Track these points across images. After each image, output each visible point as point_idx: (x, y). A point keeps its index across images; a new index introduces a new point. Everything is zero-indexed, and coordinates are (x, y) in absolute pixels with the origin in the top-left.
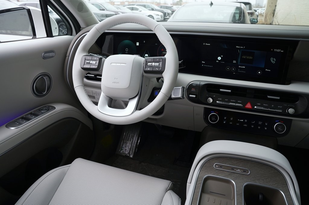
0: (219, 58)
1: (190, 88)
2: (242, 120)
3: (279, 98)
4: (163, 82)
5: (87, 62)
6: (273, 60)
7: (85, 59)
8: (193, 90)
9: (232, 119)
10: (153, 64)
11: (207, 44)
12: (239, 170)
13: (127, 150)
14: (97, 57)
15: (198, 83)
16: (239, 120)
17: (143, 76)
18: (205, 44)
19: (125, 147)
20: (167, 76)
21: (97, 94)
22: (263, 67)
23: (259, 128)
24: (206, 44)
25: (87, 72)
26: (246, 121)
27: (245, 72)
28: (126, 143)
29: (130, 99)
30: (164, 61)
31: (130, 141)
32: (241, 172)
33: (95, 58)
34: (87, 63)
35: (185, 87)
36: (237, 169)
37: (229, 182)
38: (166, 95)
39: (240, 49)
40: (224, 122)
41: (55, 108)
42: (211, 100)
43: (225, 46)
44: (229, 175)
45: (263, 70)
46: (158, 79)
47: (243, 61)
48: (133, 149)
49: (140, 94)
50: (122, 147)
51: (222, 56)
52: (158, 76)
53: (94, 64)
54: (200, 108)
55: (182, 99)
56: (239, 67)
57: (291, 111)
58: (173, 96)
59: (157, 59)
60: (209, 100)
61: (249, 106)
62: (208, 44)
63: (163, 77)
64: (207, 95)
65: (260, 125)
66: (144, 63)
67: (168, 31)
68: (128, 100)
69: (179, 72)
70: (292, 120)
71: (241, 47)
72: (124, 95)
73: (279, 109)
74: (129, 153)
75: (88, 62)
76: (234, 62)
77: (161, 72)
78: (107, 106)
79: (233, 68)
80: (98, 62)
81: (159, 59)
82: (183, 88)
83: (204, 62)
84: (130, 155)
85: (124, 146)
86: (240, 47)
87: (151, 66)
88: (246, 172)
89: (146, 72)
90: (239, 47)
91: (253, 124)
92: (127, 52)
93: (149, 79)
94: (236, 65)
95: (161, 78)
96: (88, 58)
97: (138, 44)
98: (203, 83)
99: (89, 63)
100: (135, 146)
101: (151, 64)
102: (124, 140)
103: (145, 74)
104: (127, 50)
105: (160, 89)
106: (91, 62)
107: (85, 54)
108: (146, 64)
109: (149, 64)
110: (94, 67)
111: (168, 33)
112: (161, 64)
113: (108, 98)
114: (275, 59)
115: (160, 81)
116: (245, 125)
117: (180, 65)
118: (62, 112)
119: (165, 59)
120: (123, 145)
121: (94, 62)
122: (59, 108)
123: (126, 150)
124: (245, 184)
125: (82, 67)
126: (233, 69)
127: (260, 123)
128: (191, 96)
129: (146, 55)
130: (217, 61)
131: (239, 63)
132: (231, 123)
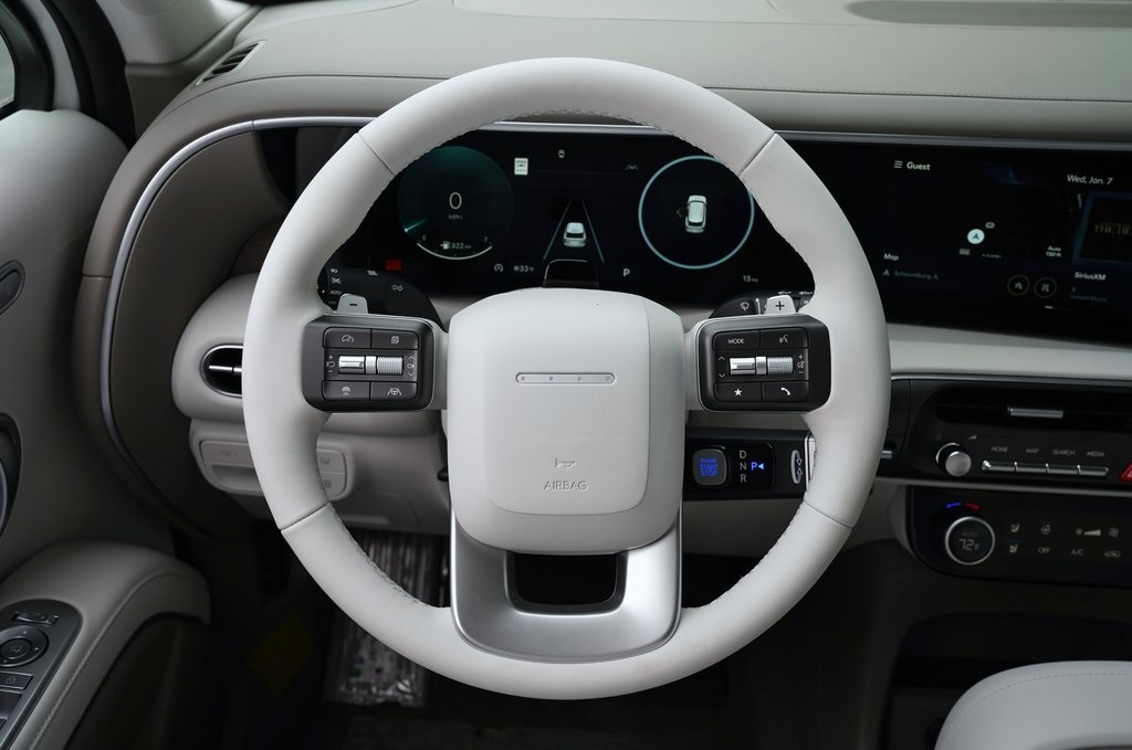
0: (976, 236)
2: (1098, 533)
7: (326, 348)
9: (1046, 530)
11: (916, 163)
15: (902, 386)
16: (1079, 532)
18: (904, 165)
24: (912, 165)
26: (1114, 532)
27: (1103, 300)
33: (395, 340)
39: (1086, 188)
40: (1014, 550)
43: (1011, 175)
47: (1101, 248)
56: (1077, 275)
59: (780, 334)
62: (920, 167)
64: (938, 438)
71: (1093, 181)
76: (1053, 252)
79: (1047, 282)
81: (792, 334)
83: (896, 258)
86: (1088, 180)
87: (751, 378)
90: (1083, 180)
92: (454, 212)
94: (1063, 268)
104: (456, 204)
108: (721, 366)
110: (395, 392)
112: (804, 364)
116: (1114, 553)
126: (1046, 288)
129: (574, 228)
130: (965, 252)
131: (1076, 259)
132: (1045, 550)
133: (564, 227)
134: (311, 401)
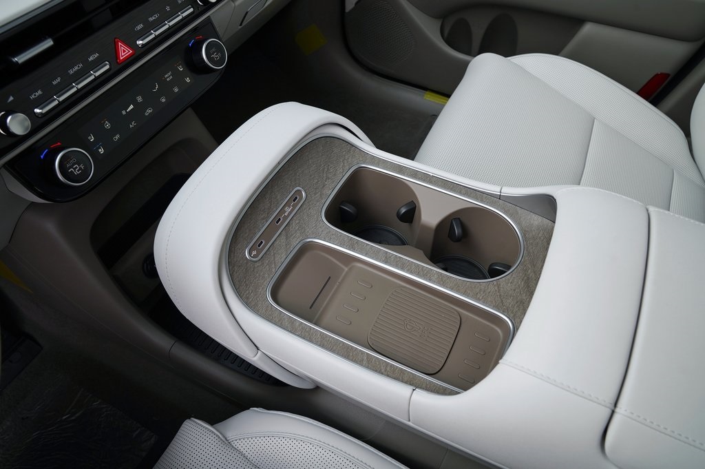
2: (132, 107)
9: (108, 125)
12: (288, 210)
16: (124, 113)
26: (139, 99)
32: (294, 207)
36: (282, 211)
44: (287, 239)
70: (209, 19)
88: (296, 198)
116: (149, 111)
124: (323, 216)
127: (168, 77)
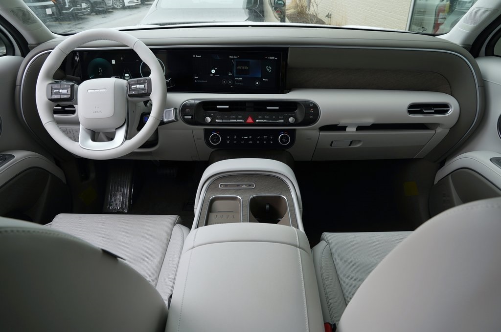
0: (213, 71)
1: (185, 109)
3: (278, 108)
4: (152, 105)
5: (55, 91)
6: (269, 69)
7: (52, 88)
8: (188, 110)
9: (235, 137)
10: (138, 86)
12: (244, 186)
13: (118, 204)
14: (67, 84)
15: (193, 102)
17: (128, 101)
18: (195, 56)
19: (115, 200)
20: (156, 98)
21: (68, 132)
22: (260, 76)
23: (265, 142)
24: (197, 56)
25: (57, 104)
26: (250, 137)
27: (242, 84)
28: (116, 195)
29: (117, 129)
30: (149, 81)
31: (120, 192)
32: (247, 187)
33: (66, 86)
34: (56, 93)
35: (178, 108)
36: (242, 184)
37: (235, 199)
38: (156, 119)
39: (234, 59)
40: (228, 142)
41: (14, 157)
42: (209, 119)
43: (218, 57)
44: (235, 192)
45: (260, 80)
46: (146, 103)
47: (239, 72)
48: (126, 202)
49: (127, 122)
50: (110, 202)
51: (216, 69)
52: (145, 99)
53: (65, 92)
54: (199, 130)
55: (175, 121)
56: (236, 79)
57: (291, 120)
58: (165, 120)
59: (142, 80)
60: (207, 120)
61: (250, 120)
62: (199, 56)
63: (151, 100)
64: (205, 115)
65: (265, 140)
66: (127, 86)
67: (147, 45)
68: (115, 131)
69: (168, 92)
70: (295, 129)
71: (235, 57)
72: (109, 125)
73: (281, 119)
74: (122, 208)
75: (57, 91)
76: (230, 74)
77: (148, 94)
78: (90, 140)
80: (69, 90)
81: (144, 80)
82: (176, 109)
83: (196, 78)
84: (123, 210)
85: (113, 200)
87: (136, 89)
88: (251, 186)
89: (131, 96)
90: (233, 57)
91: (258, 140)
92: (100, 73)
93: (135, 104)
94: (232, 77)
95: (149, 101)
96: (56, 86)
97: (114, 62)
98: (197, 102)
99: (58, 93)
100: (128, 196)
101: (135, 86)
102: (111, 192)
103: (130, 99)
104: (100, 71)
105: (149, 114)
106: (61, 91)
107: (50, 82)
108: (130, 87)
109: (132, 87)
110: (65, 96)
111: (148, 48)
112: (146, 86)
113: (90, 132)
114: (270, 67)
115: (148, 104)
116: (251, 142)
117: (168, 84)
118: (24, 160)
119: (150, 79)
120: (111, 199)
121: (65, 91)
122: (19, 155)
123: (116, 204)
124: (251, 197)
125: (50, 98)
126: (230, 82)
127: (265, 137)
128: (186, 117)
129: (127, 75)
130: (212, 75)
131: (235, 75)
132: (235, 142)
133: (124, 75)
134: (49, 99)
